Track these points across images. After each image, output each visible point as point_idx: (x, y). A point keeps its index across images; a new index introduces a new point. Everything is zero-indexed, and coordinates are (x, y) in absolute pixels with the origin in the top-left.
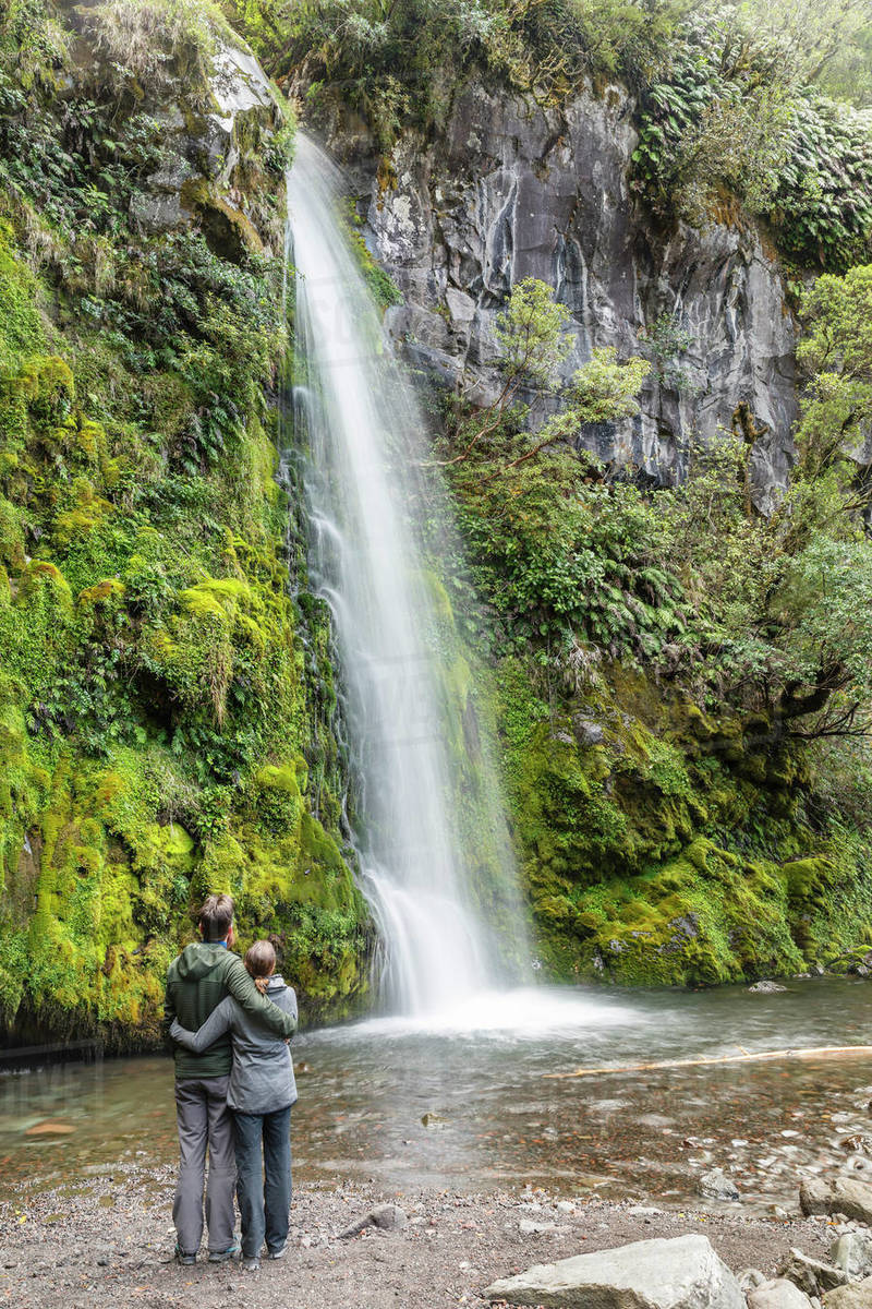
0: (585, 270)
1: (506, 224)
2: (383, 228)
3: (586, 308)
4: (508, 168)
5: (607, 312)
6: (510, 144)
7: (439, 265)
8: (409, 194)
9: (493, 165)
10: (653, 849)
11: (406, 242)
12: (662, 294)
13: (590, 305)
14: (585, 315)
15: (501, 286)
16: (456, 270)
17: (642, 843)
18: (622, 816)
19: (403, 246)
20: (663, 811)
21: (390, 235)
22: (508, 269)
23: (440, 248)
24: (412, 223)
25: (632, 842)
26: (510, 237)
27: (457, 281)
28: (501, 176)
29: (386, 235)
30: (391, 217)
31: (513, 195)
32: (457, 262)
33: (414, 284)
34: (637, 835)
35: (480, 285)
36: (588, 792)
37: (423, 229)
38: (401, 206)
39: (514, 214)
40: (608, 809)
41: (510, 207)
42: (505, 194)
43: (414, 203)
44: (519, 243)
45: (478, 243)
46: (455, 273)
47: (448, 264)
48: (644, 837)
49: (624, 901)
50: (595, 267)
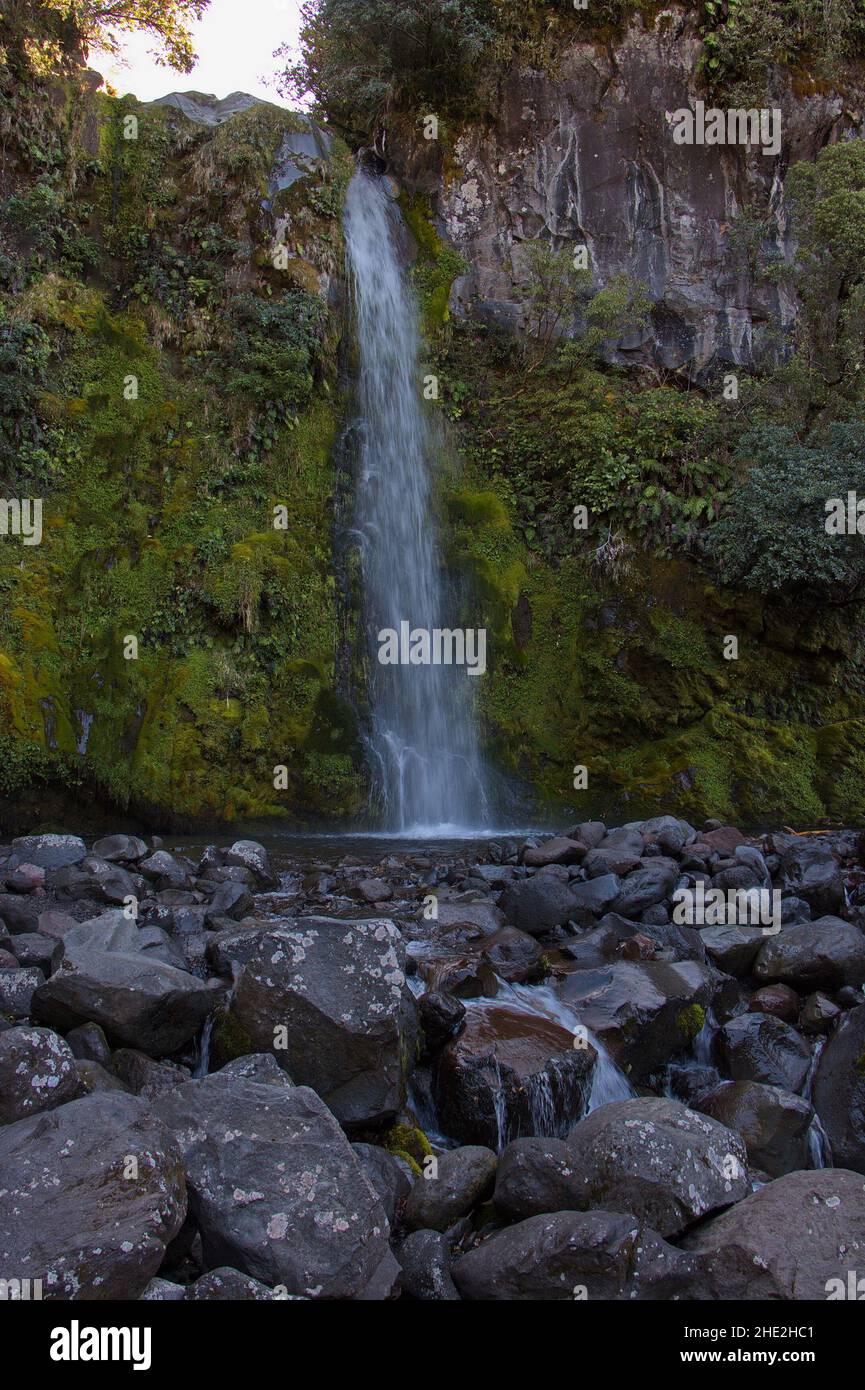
0: (660, 187)
1: (568, 171)
2: (451, 214)
3: (663, 222)
4: (565, 124)
5: (685, 220)
6: (566, 102)
7: (504, 229)
8: (476, 177)
9: (551, 126)
10: (669, 715)
11: (472, 219)
12: (752, 184)
13: (667, 219)
14: (663, 229)
15: (569, 228)
16: (520, 228)
17: (658, 710)
18: (636, 687)
19: (469, 223)
20: (677, 682)
21: (458, 217)
22: (574, 211)
23: (503, 214)
24: (480, 201)
25: (648, 710)
26: (574, 182)
27: (522, 237)
28: (558, 133)
29: (455, 218)
30: (459, 202)
31: (573, 145)
32: (519, 222)
33: (480, 252)
34: (653, 702)
35: (547, 234)
36: (601, 668)
37: (488, 202)
38: (469, 189)
39: (576, 162)
40: (620, 681)
41: (572, 157)
42: (565, 147)
43: (480, 183)
44: (584, 184)
45: (537, 200)
46: (519, 231)
47: (511, 225)
48: (660, 705)
49: (649, 760)
50: (670, 181)
